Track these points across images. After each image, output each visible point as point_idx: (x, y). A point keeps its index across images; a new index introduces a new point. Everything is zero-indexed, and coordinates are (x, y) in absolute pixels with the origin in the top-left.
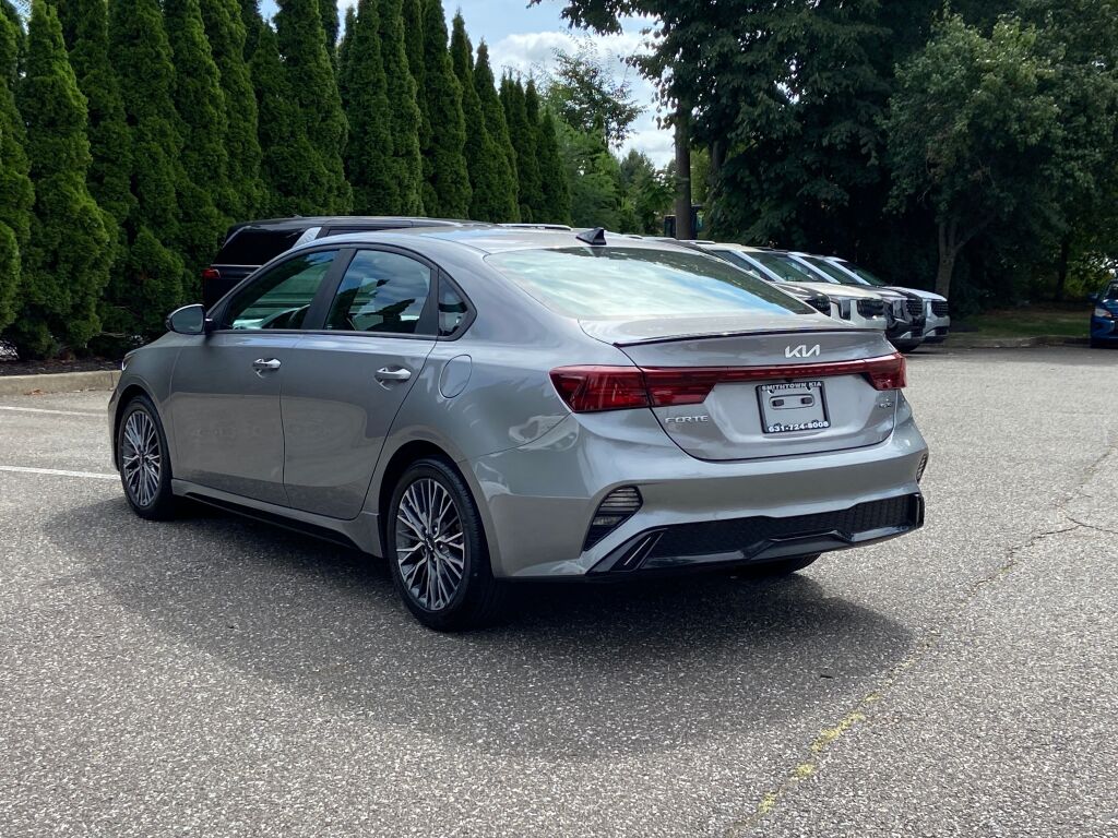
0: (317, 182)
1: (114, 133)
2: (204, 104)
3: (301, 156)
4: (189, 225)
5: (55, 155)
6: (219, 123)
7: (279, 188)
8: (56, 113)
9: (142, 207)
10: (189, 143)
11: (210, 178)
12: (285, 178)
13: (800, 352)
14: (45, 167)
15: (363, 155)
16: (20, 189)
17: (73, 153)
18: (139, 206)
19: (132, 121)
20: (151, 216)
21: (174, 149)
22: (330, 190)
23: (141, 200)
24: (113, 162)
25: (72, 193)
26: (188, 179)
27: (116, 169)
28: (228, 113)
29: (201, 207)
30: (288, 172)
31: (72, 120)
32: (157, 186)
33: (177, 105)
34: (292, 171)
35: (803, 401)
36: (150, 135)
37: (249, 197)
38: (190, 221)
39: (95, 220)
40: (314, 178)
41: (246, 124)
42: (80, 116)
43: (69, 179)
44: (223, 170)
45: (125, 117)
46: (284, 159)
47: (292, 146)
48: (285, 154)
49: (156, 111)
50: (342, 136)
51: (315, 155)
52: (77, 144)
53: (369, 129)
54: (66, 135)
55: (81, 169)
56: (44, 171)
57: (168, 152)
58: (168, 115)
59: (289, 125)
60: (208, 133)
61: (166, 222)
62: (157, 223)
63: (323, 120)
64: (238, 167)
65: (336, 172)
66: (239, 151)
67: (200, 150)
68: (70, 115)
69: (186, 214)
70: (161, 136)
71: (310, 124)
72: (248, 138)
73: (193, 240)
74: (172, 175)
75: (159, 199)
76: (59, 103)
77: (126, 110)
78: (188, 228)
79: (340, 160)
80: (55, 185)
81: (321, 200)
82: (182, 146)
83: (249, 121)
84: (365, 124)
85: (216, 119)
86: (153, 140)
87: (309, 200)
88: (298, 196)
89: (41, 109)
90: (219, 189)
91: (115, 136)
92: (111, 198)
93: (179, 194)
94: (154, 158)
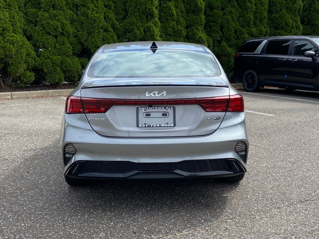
0: (287, 25)
1: (216, 13)
2: (246, 3)
3: (282, 17)
4: (238, 40)
5: (194, 21)
6: (251, 8)
7: (275, 27)
8: (195, 9)
9: (223, 36)
10: (241, 15)
11: (247, 26)
12: (276, 24)
13: (154, 94)
14: (190, 25)
15: (310, 15)
16: (180, 32)
17: (199, 20)
18: (222, 35)
19: (223, 9)
20: (226, 38)
21: (235, 17)
22: (293, 27)
23: (223, 33)
24: (216, 22)
25: (197, 32)
26: (239, 26)
27: (216, 24)
28: (255, 5)
29: (242, 35)
30: (277, 22)
31: (199, 10)
32: (228, 29)
33: (238, 4)
34: (278, 22)
35: (163, 115)
36: (227, 13)
37: (261, 31)
38: (239, 39)
39: (203, 40)
40: (286, 24)
41: (262, 8)
42: (202, 9)
43: (196, 28)
44: (252, 23)
45: (221, 8)
46: (276, 18)
47: (280, 14)
48: (277, 16)
49: (230, 6)
50: (300, 9)
51: (288, 16)
52: (200, 17)
53: (312, 6)
54: (197, 15)
55: (201, 25)
56: (190, 26)
57: (233, 18)
58: (234, 7)
59: (279, 7)
60: (247, 11)
61: (231, 40)
62: (228, 40)
63: (293, 4)
64: (258, 21)
65: (296, 22)
66: (258, 17)
67: (244, 17)
68: (199, 9)
69: (238, 37)
70: (231, 13)
71: (287, 6)
72: (262, 12)
73: (239, 45)
74: (234, 25)
75: (228, 33)
76: (195, 6)
77: (221, 6)
78: (238, 41)
79: (299, 17)
80: (192, 30)
81: (289, 31)
82: (238, 16)
83: (264, 7)
84: (312, 4)
85: (250, 7)
86: (228, 15)
87: (284, 31)
88: (280, 30)
89: (190, 8)
90: (250, 29)
91: (216, 14)
92: (214, 33)
93: (236, 31)
94: (228, 20)
